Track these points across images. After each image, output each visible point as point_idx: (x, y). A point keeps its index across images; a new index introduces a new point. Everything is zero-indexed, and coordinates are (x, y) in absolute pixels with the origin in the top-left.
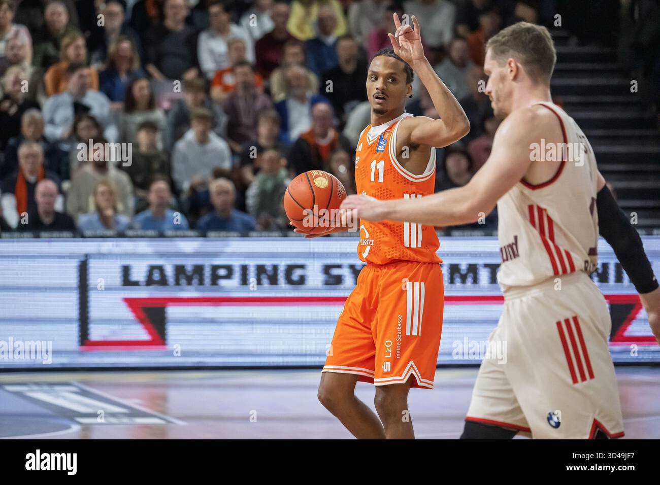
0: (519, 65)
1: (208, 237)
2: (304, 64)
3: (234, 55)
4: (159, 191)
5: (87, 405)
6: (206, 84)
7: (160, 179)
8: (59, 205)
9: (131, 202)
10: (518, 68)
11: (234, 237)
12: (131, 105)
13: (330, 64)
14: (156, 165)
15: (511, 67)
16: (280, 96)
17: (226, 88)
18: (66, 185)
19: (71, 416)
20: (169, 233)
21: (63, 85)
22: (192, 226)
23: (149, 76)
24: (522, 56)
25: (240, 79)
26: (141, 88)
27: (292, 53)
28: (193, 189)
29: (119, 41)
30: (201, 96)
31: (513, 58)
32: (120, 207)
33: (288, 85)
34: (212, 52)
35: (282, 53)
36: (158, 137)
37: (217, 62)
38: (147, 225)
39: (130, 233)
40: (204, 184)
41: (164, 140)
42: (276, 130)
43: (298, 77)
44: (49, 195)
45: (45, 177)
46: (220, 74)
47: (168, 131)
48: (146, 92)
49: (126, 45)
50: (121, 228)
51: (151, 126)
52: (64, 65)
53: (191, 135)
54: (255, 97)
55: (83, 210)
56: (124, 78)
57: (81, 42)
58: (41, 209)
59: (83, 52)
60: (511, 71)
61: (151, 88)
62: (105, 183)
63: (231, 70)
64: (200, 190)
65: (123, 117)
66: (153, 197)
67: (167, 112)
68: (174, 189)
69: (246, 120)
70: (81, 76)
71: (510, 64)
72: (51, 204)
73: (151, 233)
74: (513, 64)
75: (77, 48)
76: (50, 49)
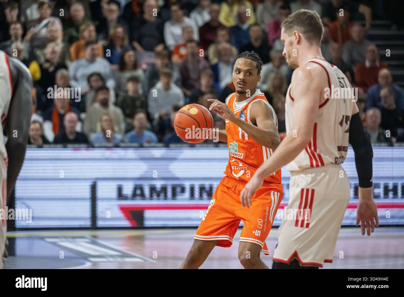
0: (301, 35)
1: (170, 147)
2: (229, 41)
3: (186, 36)
4: (140, 119)
5: (95, 250)
6: (169, 54)
7: (140, 112)
8: (78, 128)
9: (123, 126)
10: (300, 36)
11: (186, 147)
12: (123, 66)
13: (245, 42)
14: (138, 103)
15: (296, 36)
16: (214, 61)
17: (181, 56)
18: (83, 116)
19: (85, 257)
20: (146, 145)
21: (81, 54)
22: (160, 141)
23: (134, 49)
24: (302, 29)
25: (190, 51)
26: (130, 56)
27: (222, 34)
28: (161, 118)
29: (116, 27)
30: (166, 61)
31: (297, 31)
32: (116, 129)
33: (219, 54)
34: (173, 34)
35: (216, 35)
36: (140, 86)
37: (176, 40)
38: (132, 140)
39: (122, 145)
40: (168, 114)
41: (143, 88)
42: (211, 82)
43: (225, 49)
44: (73, 122)
45: (70, 111)
46: (178, 47)
47: (146, 82)
48: (132, 59)
49: (120, 30)
50: (117, 141)
51: (135, 80)
52: (82, 42)
53: (160, 85)
54: (198, 61)
55: (93, 131)
56: (119, 50)
57: (92, 28)
58: (68, 130)
59: (94, 34)
60: (296, 38)
61: (135, 56)
62: (107, 114)
63: (184, 45)
64: (165, 118)
65: (118, 74)
66: (136, 123)
67: (145, 71)
68: (149, 118)
69: (193, 75)
70: (93, 50)
71: (295, 34)
72: (73, 127)
73: (136, 145)
74: (297, 34)
75: (90, 31)
76: (74, 32)
